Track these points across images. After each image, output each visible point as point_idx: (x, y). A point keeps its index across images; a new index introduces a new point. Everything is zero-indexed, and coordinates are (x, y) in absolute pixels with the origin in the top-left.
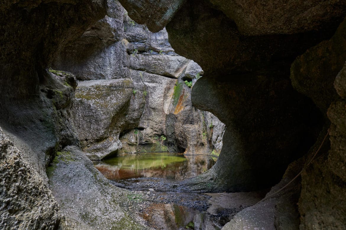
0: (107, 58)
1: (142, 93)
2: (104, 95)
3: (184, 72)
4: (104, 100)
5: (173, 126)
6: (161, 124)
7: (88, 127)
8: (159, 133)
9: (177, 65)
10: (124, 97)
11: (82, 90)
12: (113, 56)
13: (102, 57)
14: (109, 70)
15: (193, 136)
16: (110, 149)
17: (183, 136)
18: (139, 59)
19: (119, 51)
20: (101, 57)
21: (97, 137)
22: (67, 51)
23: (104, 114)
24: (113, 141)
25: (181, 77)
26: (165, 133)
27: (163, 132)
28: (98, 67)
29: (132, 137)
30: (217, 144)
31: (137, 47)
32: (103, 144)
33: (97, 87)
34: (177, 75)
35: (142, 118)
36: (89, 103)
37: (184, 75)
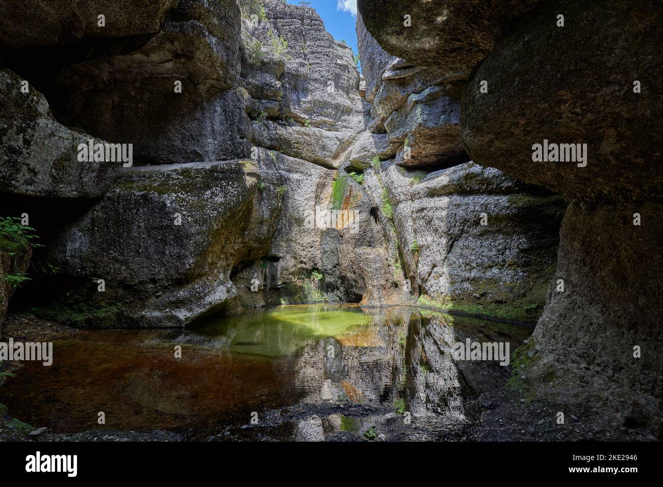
0: (207, 121)
1: (275, 189)
2: (198, 186)
3: (347, 158)
4: (199, 197)
5: (336, 252)
6: (312, 249)
7: (159, 252)
8: (309, 266)
9: (336, 147)
10: (240, 191)
11: (153, 177)
12: (218, 117)
13: (198, 119)
14: (211, 144)
15: (377, 270)
16: (209, 299)
17: (356, 270)
18: (269, 129)
19: (231, 107)
20: (195, 119)
21: (179, 274)
22: (125, 104)
23: (196, 222)
24: (216, 284)
25: (343, 166)
26: (319, 266)
27: (316, 264)
28: (190, 138)
29: (256, 275)
30: (432, 282)
31: (265, 108)
32: (194, 288)
33: (185, 172)
34: (336, 164)
35: (276, 238)
36: (161, 200)
37: (348, 164)
